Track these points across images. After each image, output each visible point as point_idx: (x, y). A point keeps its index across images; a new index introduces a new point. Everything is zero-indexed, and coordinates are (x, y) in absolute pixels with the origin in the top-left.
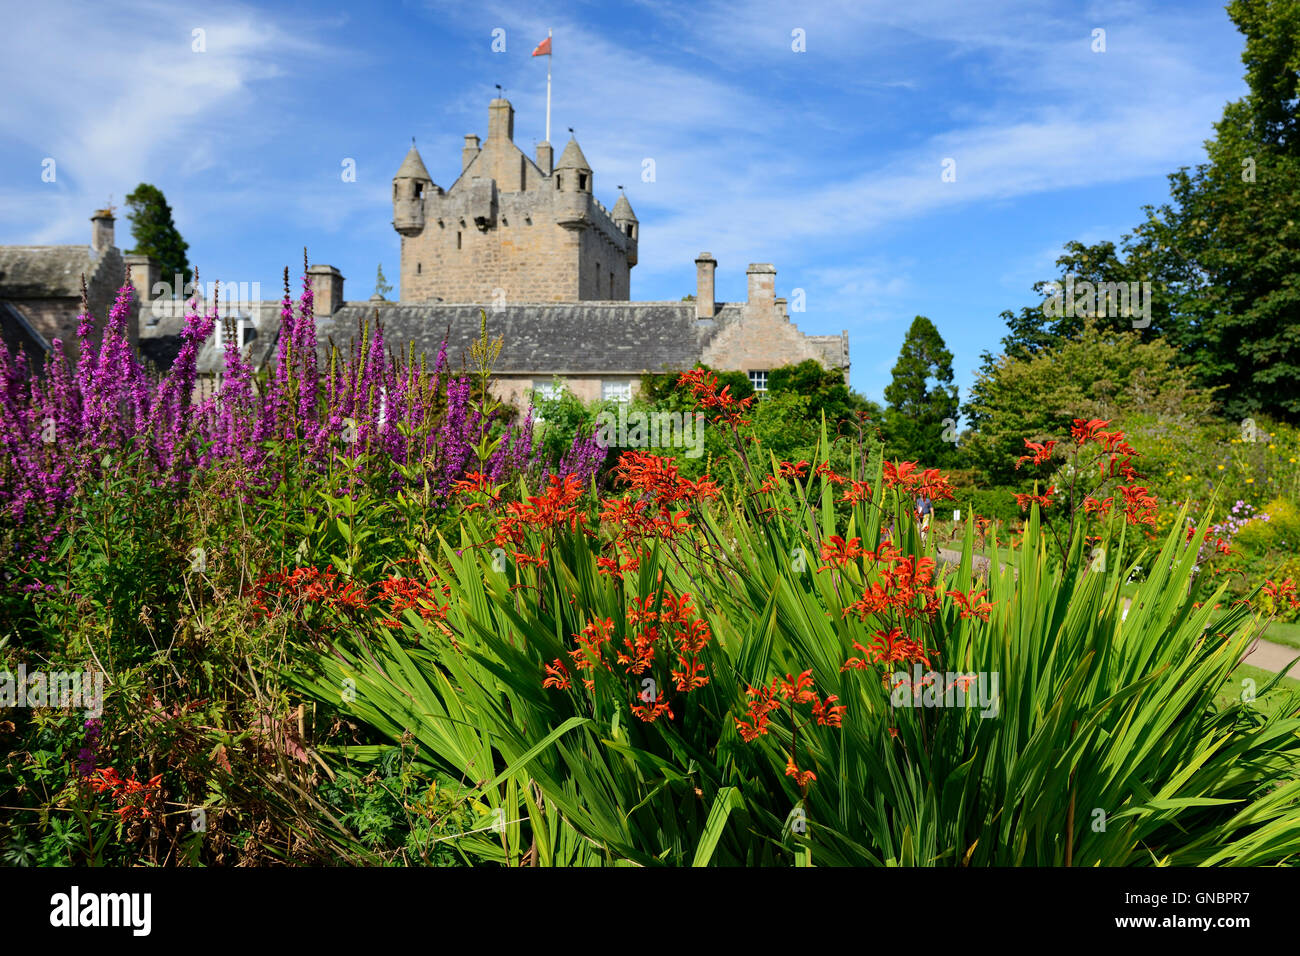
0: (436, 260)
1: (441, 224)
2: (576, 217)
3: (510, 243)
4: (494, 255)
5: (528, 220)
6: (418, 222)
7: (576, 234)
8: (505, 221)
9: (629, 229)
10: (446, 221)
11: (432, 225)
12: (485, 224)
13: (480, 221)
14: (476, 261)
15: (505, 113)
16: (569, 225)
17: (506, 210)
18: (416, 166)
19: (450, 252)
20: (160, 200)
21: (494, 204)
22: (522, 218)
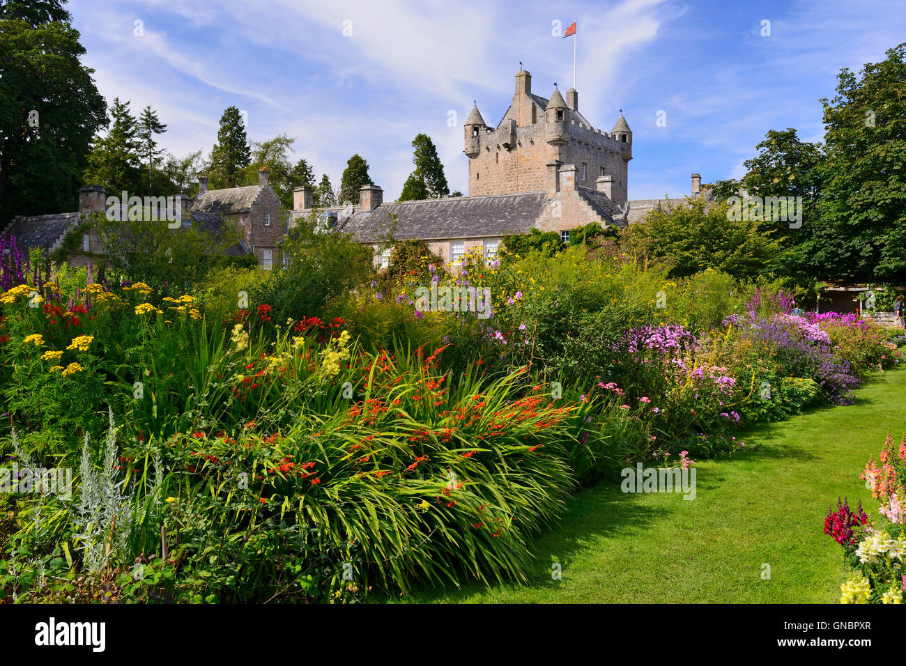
0: (486, 171)
1: (488, 149)
2: (556, 137)
3: (523, 157)
4: (515, 165)
5: (532, 142)
6: (476, 149)
7: (557, 148)
8: (520, 144)
9: (624, 137)
10: (490, 147)
11: (483, 150)
12: (510, 147)
13: (506, 145)
14: (506, 169)
15: (523, 78)
16: (553, 143)
17: (521, 138)
18: (476, 117)
19: (493, 166)
20: (428, 141)
21: (514, 134)
22: (529, 142)
